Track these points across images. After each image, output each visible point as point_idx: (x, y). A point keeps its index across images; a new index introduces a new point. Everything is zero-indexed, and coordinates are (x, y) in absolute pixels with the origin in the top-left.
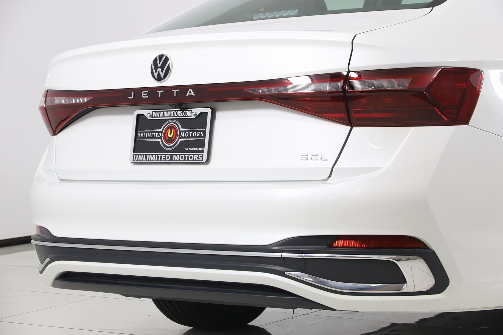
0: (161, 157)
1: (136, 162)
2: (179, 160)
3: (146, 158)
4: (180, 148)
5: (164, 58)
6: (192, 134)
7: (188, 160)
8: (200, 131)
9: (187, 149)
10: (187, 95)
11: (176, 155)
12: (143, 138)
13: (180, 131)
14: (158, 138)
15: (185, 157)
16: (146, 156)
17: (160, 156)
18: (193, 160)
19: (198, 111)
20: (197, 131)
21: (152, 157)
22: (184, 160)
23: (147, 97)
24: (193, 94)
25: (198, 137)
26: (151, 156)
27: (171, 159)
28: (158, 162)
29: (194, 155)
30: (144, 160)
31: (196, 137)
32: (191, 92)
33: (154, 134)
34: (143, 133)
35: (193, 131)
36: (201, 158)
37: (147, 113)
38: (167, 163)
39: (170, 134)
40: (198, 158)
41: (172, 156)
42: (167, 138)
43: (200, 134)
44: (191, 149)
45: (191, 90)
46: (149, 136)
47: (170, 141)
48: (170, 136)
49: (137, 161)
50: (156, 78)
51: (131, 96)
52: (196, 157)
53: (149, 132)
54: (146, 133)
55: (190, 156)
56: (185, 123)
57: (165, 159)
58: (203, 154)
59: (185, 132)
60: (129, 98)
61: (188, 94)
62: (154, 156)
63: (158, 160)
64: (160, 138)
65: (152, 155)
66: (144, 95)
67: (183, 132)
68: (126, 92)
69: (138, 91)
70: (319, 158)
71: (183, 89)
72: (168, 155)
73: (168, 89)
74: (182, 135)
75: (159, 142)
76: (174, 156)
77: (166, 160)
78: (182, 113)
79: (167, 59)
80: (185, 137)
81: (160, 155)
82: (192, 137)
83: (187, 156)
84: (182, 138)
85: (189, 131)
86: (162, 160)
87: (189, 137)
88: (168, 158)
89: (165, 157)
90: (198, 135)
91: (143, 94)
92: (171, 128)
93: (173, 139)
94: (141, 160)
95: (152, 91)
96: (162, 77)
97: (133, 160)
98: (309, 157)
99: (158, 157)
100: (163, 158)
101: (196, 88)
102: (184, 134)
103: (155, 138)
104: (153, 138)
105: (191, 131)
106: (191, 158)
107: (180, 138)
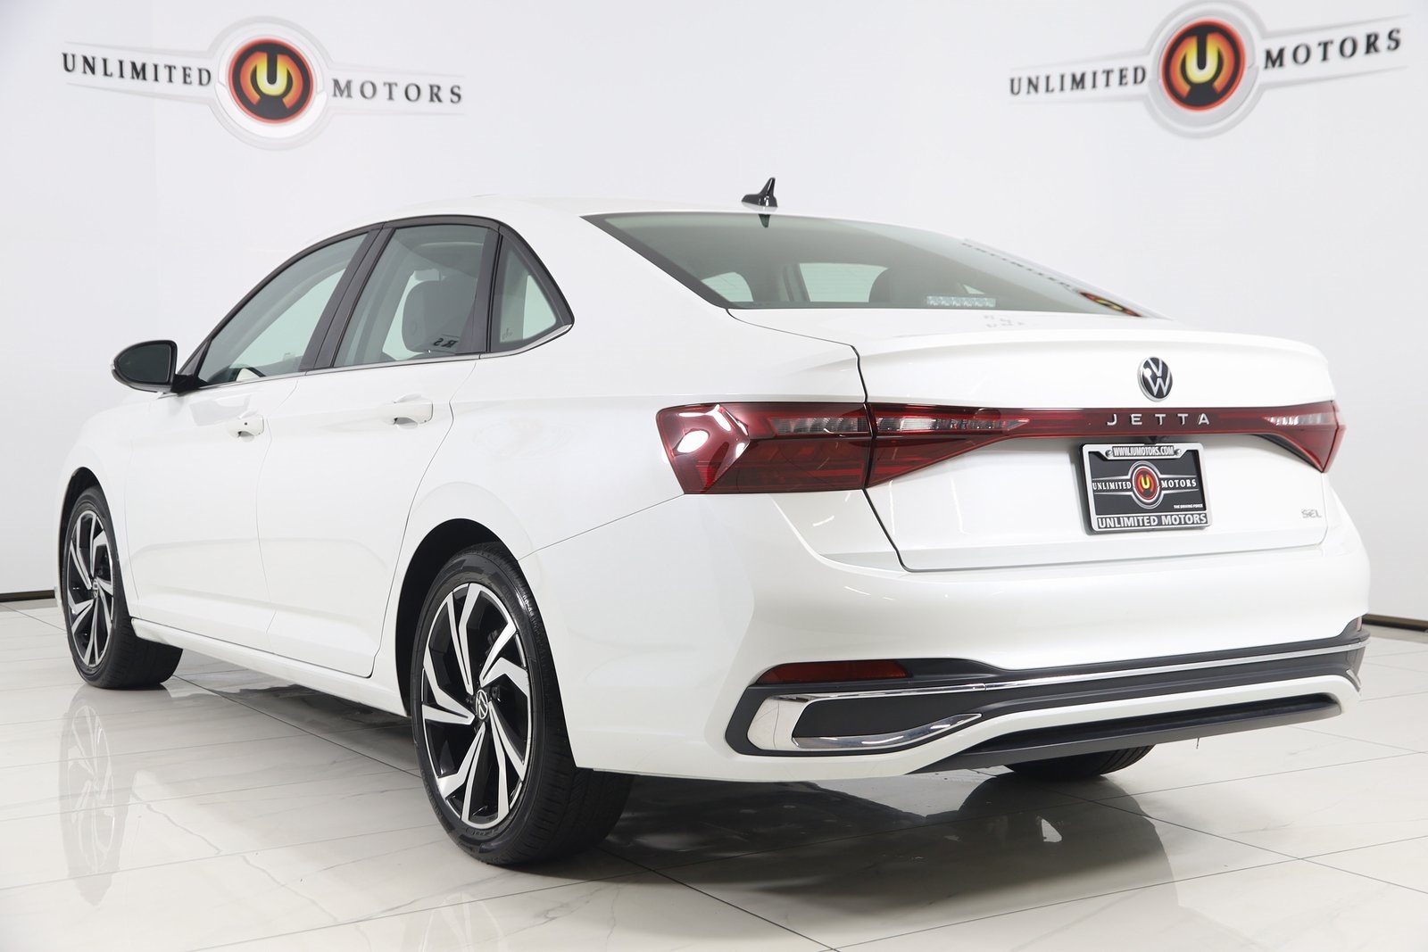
0: (1143, 520)
1: (1104, 530)
2: (1173, 524)
3: (1119, 523)
4: (1167, 505)
5: (1161, 363)
6: (1179, 483)
7: (1186, 523)
8: (1191, 479)
9: (1177, 507)
10: (1199, 423)
11: (1166, 516)
12: (1102, 490)
13: (1160, 480)
14: (1127, 490)
15: (1180, 518)
16: (1118, 518)
17: (1140, 519)
18: (1193, 523)
19: (1182, 448)
20: (1185, 479)
21: (1129, 520)
22: (1180, 523)
23: (1141, 423)
24: (1207, 421)
25: (1189, 488)
26: (1126, 519)
27: (1160, 523)
28: (1140, 529)
29: (1192, 515)
30: (1117, 525)
31: (1186, 487)
32: (1203, 419)
33: (1120, 483)
34: (1102, 481)
35: (1180, 479)
38: (1153, 530)
39: (1146, 484)
40: (1201, 520)
41: (1159, 518)
42: (1143, 490)
43: (1191, 483)
44: (1183, 506)
45: (1203, 415)
46: (1112, 487)
47: (1147, 494)
48: (1147, 487)
49: (1106, 527)
50: (1155, 393)
51: (1113, 421)
52: (1196, 519)
53: (1112, 481)
54: (1105, 482)
55: (1187, 517)
56: (1165, 465)
57: (1150, 522)
58: (1206, 514)
59: (1168, 479)
60: (1109, 424)
61: (1201, 421)
62: (1131, 519)
63: (1139, 526)
64: (1131, 490)
65: (1128, 518)
66: (1135, 420)
67: (1164, 479)
68: (1107, 413)
69: (1125, 413)
70: (1315, 515)
71: (1194, 413)
72: (1153, 516)
73: (1172, 413)
74: (1164, 484)
75: (1130, 496)
76: (1163, 518)
78: (1159, 449)
79: (1165, 365)
80: (1169, 488)
81: (1140, 516)
82: (1180, 488)
83: (1182, 517)
84: (1165, 489)
85: (1173, 479)
86: (1146, 524)
87: (1174, 488)
88: (1154, 521)
89: (1149, 519)
90: (1189, 485)
91: (1133, 419)
92: (1144, 473)
93: (1152, 490)
94: (1113, 526)
95: (1147, 413)
97: (1099, 528)
99: (1138, 520)
100: (1146, 521)
101: (1212, 412)
102: (1168, 484)
103: (1123, 490)
104: (1119, 490)
105: (1176, 479)
106: (1189, 519)
107: (1162, 489)
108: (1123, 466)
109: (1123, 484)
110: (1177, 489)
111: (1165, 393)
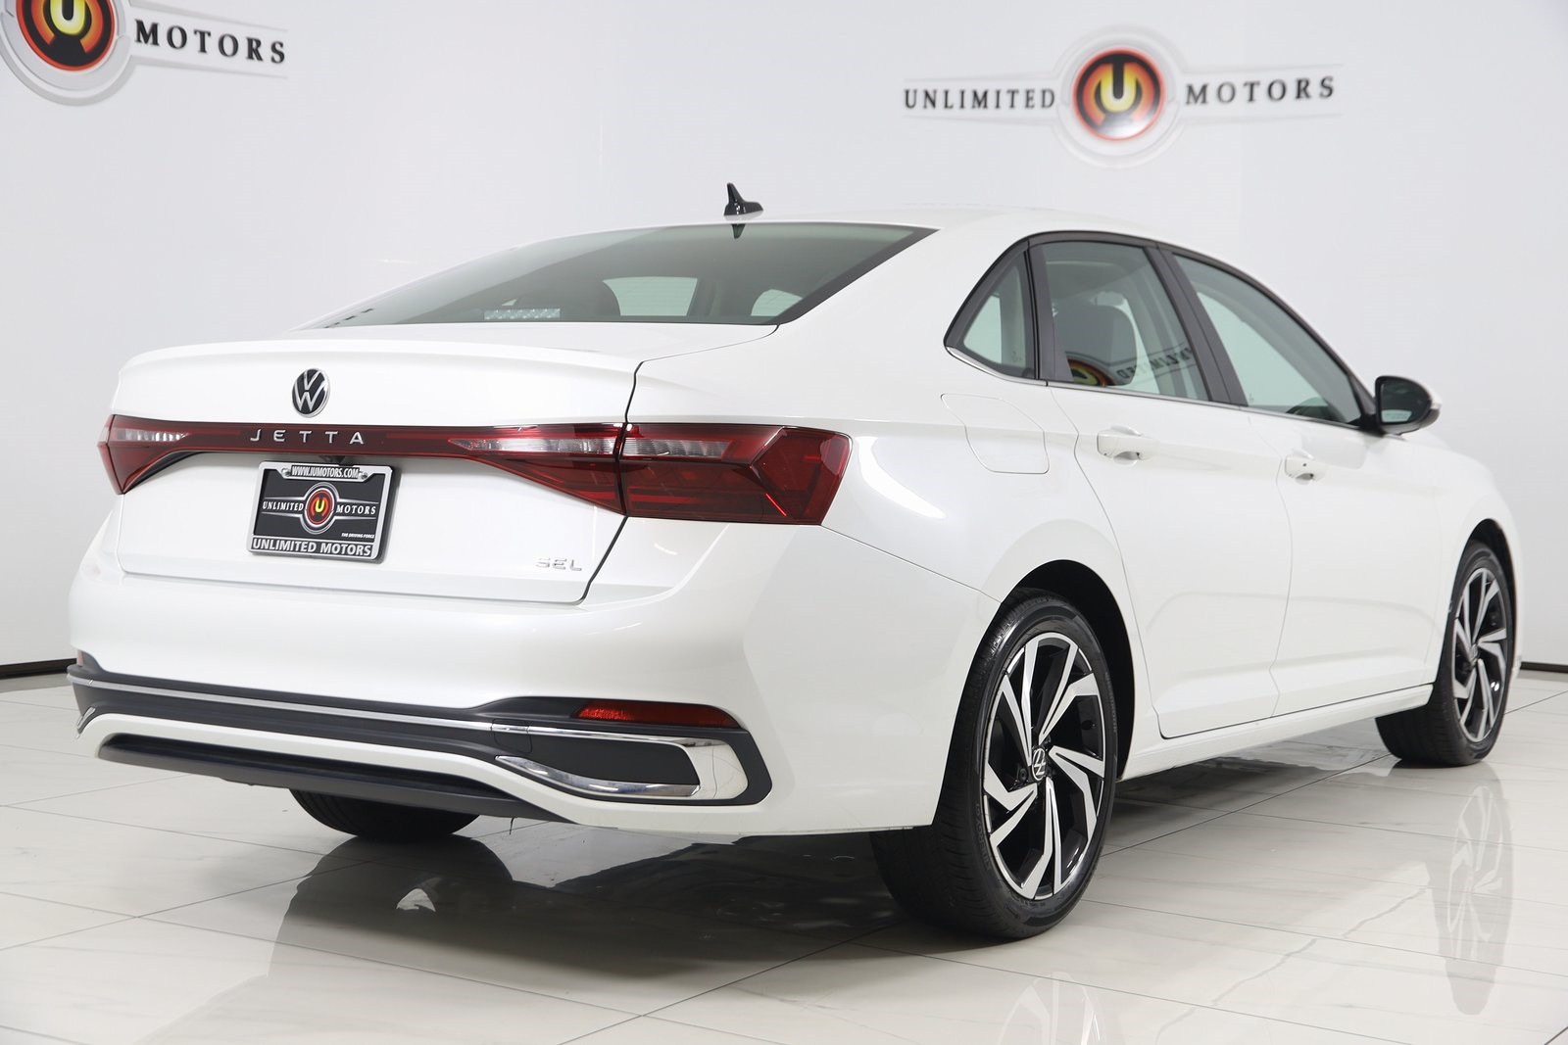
0: (300, 545)
1: (258, 551)
2: (331, 553)
3: (274, 545)
4: (334, 533)
5: (316, 375)
6: (356, 509)
7: (346, 554)
8: (371, 506)
9: (346, 535)
10: (351, 442)
11: (327, 544)
12: (272, 510)
13: (337, 504)
14: (298, 512)
15: (342, 548)
16: (275, 541)
17: (298, 543)
18: (354, 555)
19: (369, 470)
20: (364, 505)
21: (286, 543)
22: (340, 553)
23: (283, 440)
24: (360, 440)
25: (367, 515)
26: (283, 542)
27: (318, 551)
28: (295, 553)
29: (356, 545)
30: (271, 548)
31: (363, 515)
32: (358, 438)
33: (292, 504)
34: (273, 501)
35: (358, 505)
36: (369, 552)
37: (284, 468)
38: (311, 557)
39: (320, 507)
40: (364, 552)
41: (319, 545)
42: (313, 514)
43: (370, 511)
44: (352, 535)
45: (358, 434)
46: (283, 507)
47: (317, 518)
48: (318, 510)
49: (259, 548)
50: (300, 408)
51: (255, 437)
52: (360, 550)
53: (284, 501)
54: (277, 501)
55: (350, 546)
56: (346, 489)
57: (307, 548)
58: (372, 546)
59: (345, 504)
60: (252, 439)
61: (353, 440)
62: (288, 542)
63: (294, 550)
64: (302, 512)
65: (286, 541)
66: (277, 436)
67: (341, 504)
68: (250, 428)
69: (268, 429)
70: (567, 565)
71: (346, 431)
72: (313, 543)
73: (319, 430)
74: (340, 509)
75: (298, 519)
76: (323, 545)
77: (309, 550)
78: (342, 472)
79: (321, 378)
80: (343, 514)
81: (298, 541)
82: (356, 514)
83: (344, 546)
84: (339, 514)
85: (351, 504)
86: (302, 550)
87: (350, 514)
88: (312, 548)
89: (308, 545)
90: (367, 512)
91: (276, 435)
92: (322, 496)
93: (323, 515)
94: (266, 548)
95: (292, 430)
96: (311, 407)
97: (253, 548)
98: (552, 562)
99: (295, 545)
100: (303, 546)
101: (368, 431)
102: (343, 508)
103: (293, 512)
104: (289, 512)
105: (355, 504)
106: (351, 550)
107: (335, 514)
108: (300, 486)
109: (293, 507)
110: (353, 515)
111: (311, 409)
